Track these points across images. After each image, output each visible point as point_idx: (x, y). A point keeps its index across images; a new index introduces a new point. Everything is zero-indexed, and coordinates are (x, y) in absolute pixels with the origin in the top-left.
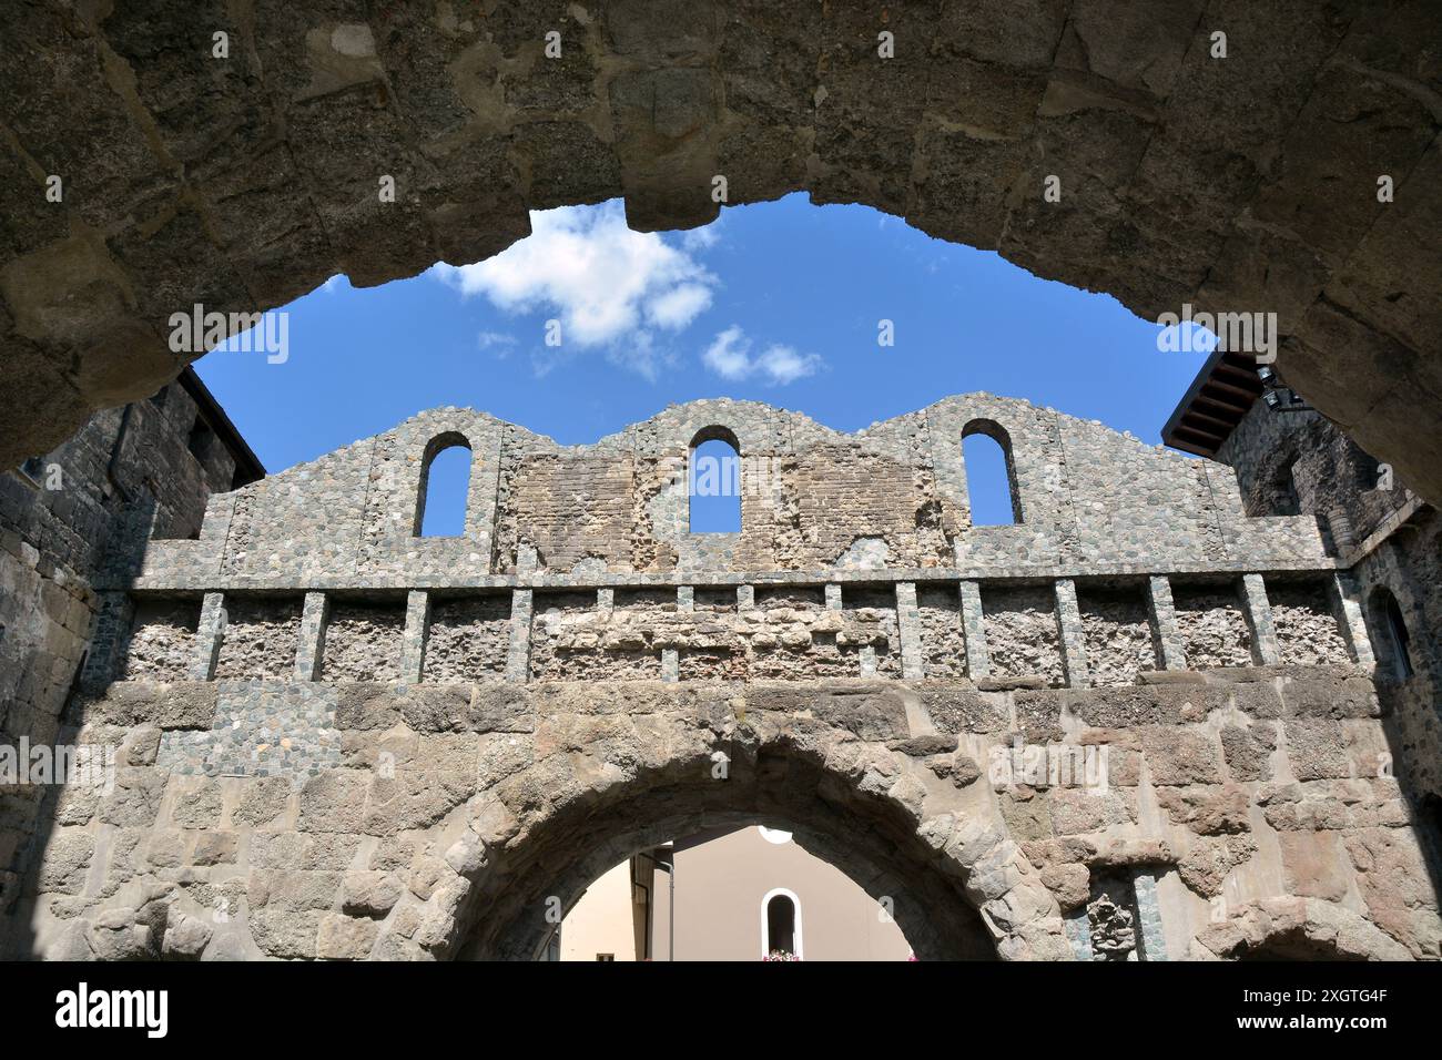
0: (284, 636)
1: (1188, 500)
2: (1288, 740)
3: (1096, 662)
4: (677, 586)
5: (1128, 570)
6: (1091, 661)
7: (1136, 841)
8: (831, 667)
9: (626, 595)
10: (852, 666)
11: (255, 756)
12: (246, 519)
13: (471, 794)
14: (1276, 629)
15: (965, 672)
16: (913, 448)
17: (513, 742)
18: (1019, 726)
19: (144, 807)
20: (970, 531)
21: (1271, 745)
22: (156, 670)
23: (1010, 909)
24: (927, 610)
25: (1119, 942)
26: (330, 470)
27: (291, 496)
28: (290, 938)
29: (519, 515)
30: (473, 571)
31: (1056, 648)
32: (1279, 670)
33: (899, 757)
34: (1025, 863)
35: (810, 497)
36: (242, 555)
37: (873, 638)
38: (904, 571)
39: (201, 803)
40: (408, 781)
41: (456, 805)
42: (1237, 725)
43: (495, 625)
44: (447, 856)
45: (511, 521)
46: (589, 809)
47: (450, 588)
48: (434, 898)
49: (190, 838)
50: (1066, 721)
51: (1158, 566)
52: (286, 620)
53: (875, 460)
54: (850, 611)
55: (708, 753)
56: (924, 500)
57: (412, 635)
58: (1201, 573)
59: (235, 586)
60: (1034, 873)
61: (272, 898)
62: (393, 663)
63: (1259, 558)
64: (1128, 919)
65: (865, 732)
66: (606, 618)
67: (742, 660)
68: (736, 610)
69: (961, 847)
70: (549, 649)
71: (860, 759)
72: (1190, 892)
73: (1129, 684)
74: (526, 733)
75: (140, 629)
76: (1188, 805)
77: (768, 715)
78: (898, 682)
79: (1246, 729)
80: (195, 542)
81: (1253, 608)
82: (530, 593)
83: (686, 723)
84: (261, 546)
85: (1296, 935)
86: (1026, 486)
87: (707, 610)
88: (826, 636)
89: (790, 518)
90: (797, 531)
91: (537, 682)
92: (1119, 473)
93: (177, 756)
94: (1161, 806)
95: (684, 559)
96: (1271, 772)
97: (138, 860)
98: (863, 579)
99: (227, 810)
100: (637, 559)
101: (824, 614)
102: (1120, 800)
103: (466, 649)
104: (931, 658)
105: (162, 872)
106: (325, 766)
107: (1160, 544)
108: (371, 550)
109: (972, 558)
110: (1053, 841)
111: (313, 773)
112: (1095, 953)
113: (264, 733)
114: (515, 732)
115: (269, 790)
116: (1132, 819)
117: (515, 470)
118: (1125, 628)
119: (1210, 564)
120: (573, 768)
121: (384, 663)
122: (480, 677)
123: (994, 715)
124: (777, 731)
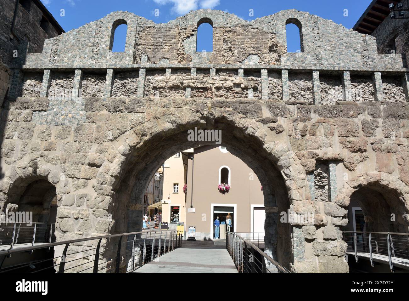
0: (69, 83)
1: (359, 47)
2: (383, 125)
3: (324, 98)
4: (191, 68)
5: (337, 69)
6: (322, 97)
7: (331, 153)
8: (239, 95)
9: (175, 71)
10: (246, 95)
11: (61, 119)
12: (57, 47)
13: (126, 131)
14: (383, 90)
15: (282, 98)
16: (269, 27)
17: (139, 115)
18: (297, 116)
19: (29, 134)
20: (286, 54)
21: (377, 126)
22: (31, 94)
23: (290, 171)
24: (271, 78)
25: (323, 183)
26: (83, 31)
27: (71, 40)
28: (73, 172)
29: (142, 45)
30: (127, 63)
31: (311, 92)
32: (382, 103)
33: (259, 124)
34: (296, 158)
35: (235, 41)
36: (56, 58)
37: (253, 86)
38: (264, 65)
39: (46, 133)
40: (107, 127)
41: (121, 134)
42: (367, 119)
43: (134, 80)
44: (118, 149)
45: (140, 47)
46: (162, 137)
47: (120, 68)
48: (114, 162)
49: (42, 143)
50: (312, 115)
51: (347, 68)
52: (70, 78)
53: (257, 30)
54: (246, 78)
55: (199, 120)
56: (272, 43)
57: (108, 83)
58: (361, 71)
59: (54, 67)
60: (299, 161)
61: (67, 161)
62: (103, 91)
63: (381, 67)
64: (326, 176)
65: (248, 115)
66: (168, 78)
67: (211, 91)
68: (210, 76)
69: (277, 152)
70: (151, 87)
71: (247, 123)
72: (346, 169)
73: (334, 105)
74: (143, 113)
75: (26, 81)
76: (349, 143)
77: (218, 109)
78: (260, 100)
79: (370, 121)
80: (41, 54)
81: (376, 83)
82: (145, 70)
83: (192, 111)
84: (62, 55)
85: (377, 183)
86: (306, 41)
87: (200, 76)
88: (238, 85)
89: (228, 48)
90: (231, 52)
91: (147, 97)
92: (337, 37)
93: (38, 119)
94: (340, 143)
95: (194, 60)
96: (376, 134)
97: (28, 149)
98: (251, 68)
99: (53, 135)
100: (179, 60)
101: (238, 78)
102: (327, 140)
103: (125, 87)
104: (271, 94)
105: (35, 153)
106: (82, 122)
107: (348, 61)
108: (96, 57)
109: (286, 62)
110: (305, 152)
111: (78, 124)
112: (315, 186)
113: (63, 112)
114: (139, 112)
115: (65, 129)
116: (331, 146)
117: (141, 31)
118: (334, 87)
119: (364, 68)
120: (157, 124)
121: (100, 91)
122: (129, 96)
123: (290, 112)
124: (221, 114)
